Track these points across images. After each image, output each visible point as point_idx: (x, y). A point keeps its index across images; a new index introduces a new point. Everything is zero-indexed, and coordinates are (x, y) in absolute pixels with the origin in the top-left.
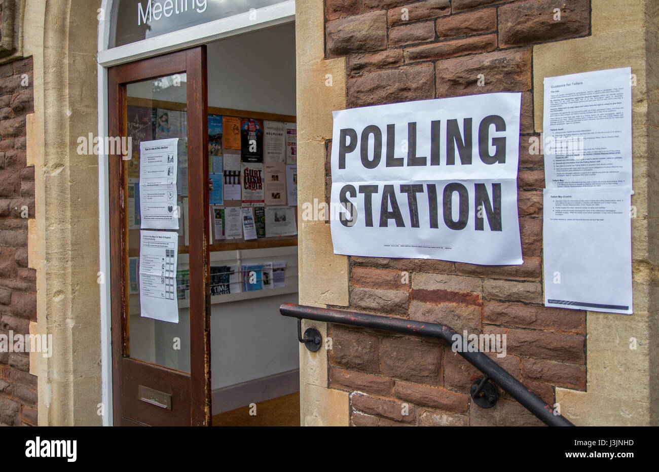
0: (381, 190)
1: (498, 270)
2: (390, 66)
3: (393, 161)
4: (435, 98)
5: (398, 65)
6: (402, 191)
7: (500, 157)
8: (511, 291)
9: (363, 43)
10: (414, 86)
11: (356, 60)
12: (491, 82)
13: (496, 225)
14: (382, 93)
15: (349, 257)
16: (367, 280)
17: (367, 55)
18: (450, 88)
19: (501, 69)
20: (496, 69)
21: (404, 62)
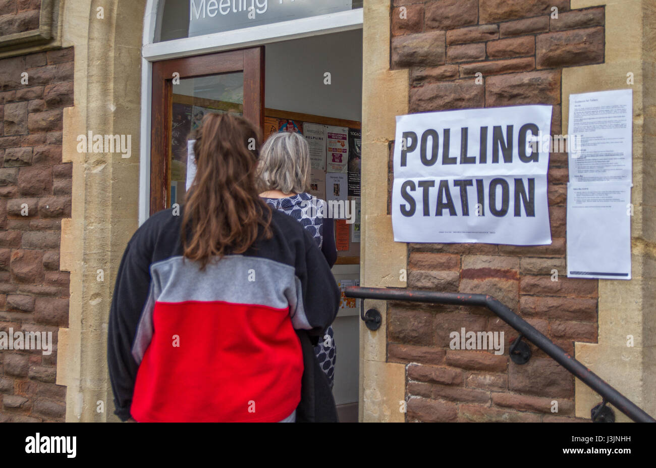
0: (437, 185)
1: (532, 249)
2: (448, 79)
3: (448, 160)
4: (485, 107)
5: (454, 79)
6: (455, 185)
7: (535, 157)
8: (542, 266)
9: (425, 58)
10: (467, 97)
11: (418, 73)
12: (529, 96)
13: (531, 212)
14: (440, 102)
15: (408, 244)
16: (423, 264)
17: (427, 69)
18: (496, 100)
19: (536, 86)
20: (533, 86)
21: (459, 76)
